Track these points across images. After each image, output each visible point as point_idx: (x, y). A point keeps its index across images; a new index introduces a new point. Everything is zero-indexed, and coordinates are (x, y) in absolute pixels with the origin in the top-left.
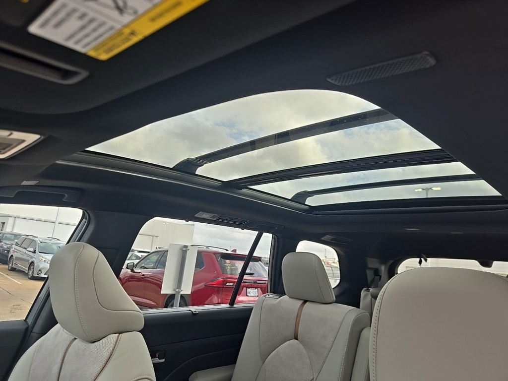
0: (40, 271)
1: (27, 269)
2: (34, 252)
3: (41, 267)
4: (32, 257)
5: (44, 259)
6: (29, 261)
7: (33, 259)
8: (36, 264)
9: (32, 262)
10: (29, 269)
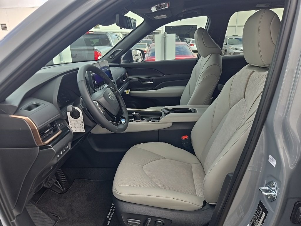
0: (230, 54)
1: (224, 54)
2: (226, 44)
3: (230, 52)
4: (226, 47)
5: (231, 48)
6: (224, 49)
7: (226, 48)
8: (228, 51)
9: (226, 50)
10: (225, 53)
